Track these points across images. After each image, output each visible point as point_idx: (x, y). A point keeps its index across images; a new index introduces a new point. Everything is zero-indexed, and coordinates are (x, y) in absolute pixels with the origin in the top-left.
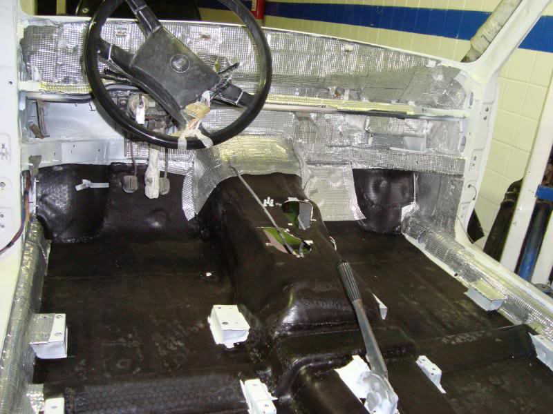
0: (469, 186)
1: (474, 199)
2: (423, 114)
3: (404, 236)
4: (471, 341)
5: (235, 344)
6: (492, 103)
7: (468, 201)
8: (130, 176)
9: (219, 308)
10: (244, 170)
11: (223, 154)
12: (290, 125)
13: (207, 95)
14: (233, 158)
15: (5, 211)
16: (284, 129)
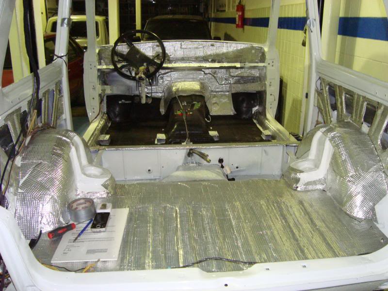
0: (271, 95)
1: (275, 100)
2: (245, 66)
3: (253, 120)
6: (274, 59)
7: (272, 101)
9: (159, 135)
10: (181, 94)
11: (174, 89)
12: (202, 77)
13: (145, 64)
14: (178, 90)
15: (94, 107)
16: (200, 78)
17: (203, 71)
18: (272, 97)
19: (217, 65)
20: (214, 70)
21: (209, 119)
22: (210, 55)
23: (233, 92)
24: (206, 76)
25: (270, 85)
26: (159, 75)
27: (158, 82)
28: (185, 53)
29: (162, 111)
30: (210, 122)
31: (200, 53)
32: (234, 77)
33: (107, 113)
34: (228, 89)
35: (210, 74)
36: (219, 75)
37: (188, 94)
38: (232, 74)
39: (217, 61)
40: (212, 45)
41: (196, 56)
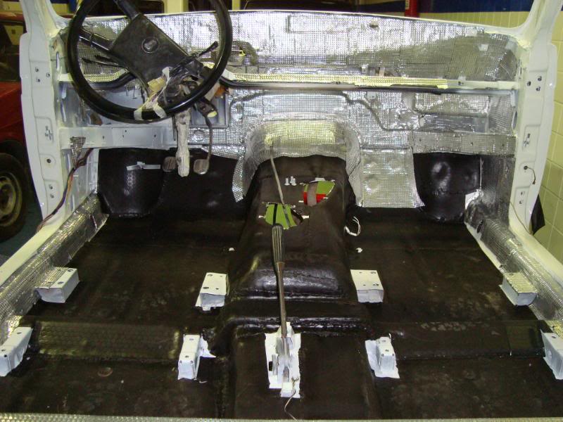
0: (526, 168)
1: (534, 183)
2: (460, 87)
3: (466, 226)
4: (459, 330)
5: (212, 308)
6: (545, 71)
7: (527, 184)
8: (171, 158)
9: (211, 275)
10: (285, 153)
11: (268, 138)
12: (341, 109)
13: (166, 71)
14: (277, 143)
15: (53, 185)
16: (337, 113)
17: (345, 96)
18: (529, 173)
19: (382, 81)
20: (372, 94)
21: (354, 229)
22: (365, 54)
23: (419, 151)
24: (350, 108)
25: (526, 143)
26: (233, 102)
27: (230, 117)
28: (298, 45)
29: (238, 191)
30: (357, 236)
31: (340, 47)
32: (426, 113)
33: (100, 196)
34: (405, 141)
35: (361, 102)
36: (385, 106)
37: (303, 155)
38: (420, 107)
39: (382, 71)
40: (373, 26)
41: (327, 53)
